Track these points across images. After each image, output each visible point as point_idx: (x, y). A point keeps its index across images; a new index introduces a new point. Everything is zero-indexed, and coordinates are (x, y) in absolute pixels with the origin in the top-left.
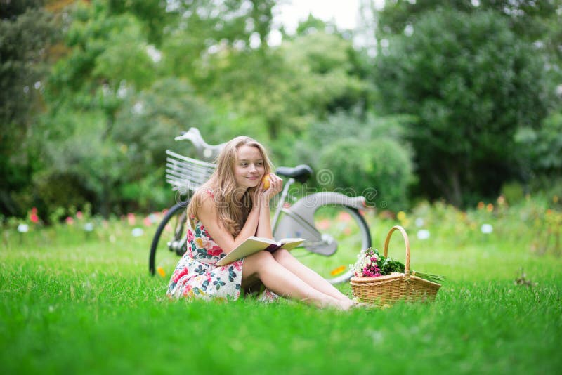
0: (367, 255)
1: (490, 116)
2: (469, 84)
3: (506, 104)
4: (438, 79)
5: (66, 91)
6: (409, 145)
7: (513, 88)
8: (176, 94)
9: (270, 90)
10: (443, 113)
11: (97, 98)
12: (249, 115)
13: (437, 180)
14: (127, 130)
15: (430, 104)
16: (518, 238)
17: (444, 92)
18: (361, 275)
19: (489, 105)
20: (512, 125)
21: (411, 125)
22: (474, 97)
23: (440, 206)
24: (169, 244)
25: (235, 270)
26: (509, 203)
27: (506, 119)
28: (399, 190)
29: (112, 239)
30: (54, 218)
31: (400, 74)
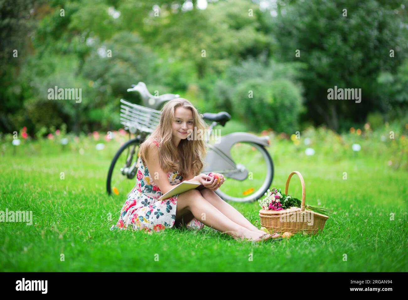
0: (272, 193)
1: (360, 63)
2: (345, 40)
3: (372, 55)
4: (323, 36)
5: (50, 39)
6: (300, 84)
7: (377, 43)
8: (130, 44)
9: (199, 41)
10: (325, 61)
11: (72, 45)
12: (183, 59)
13: (320, 110)
14: (94, 70)
15: (316, 54)
16: (379, 155)
17: (326, 46)
18: (268, 208)
19: (359, 55)
20: (376, 71)
21: (302, 70)
22: (348, 49)
23: (322, 131)
24: (122, 170)
25: (171, 204)
26: (373, 129)
27: (371, 65)
28: (293, 118)
29: (82, 151)
30: (39, 135)
31: (295, 32)
